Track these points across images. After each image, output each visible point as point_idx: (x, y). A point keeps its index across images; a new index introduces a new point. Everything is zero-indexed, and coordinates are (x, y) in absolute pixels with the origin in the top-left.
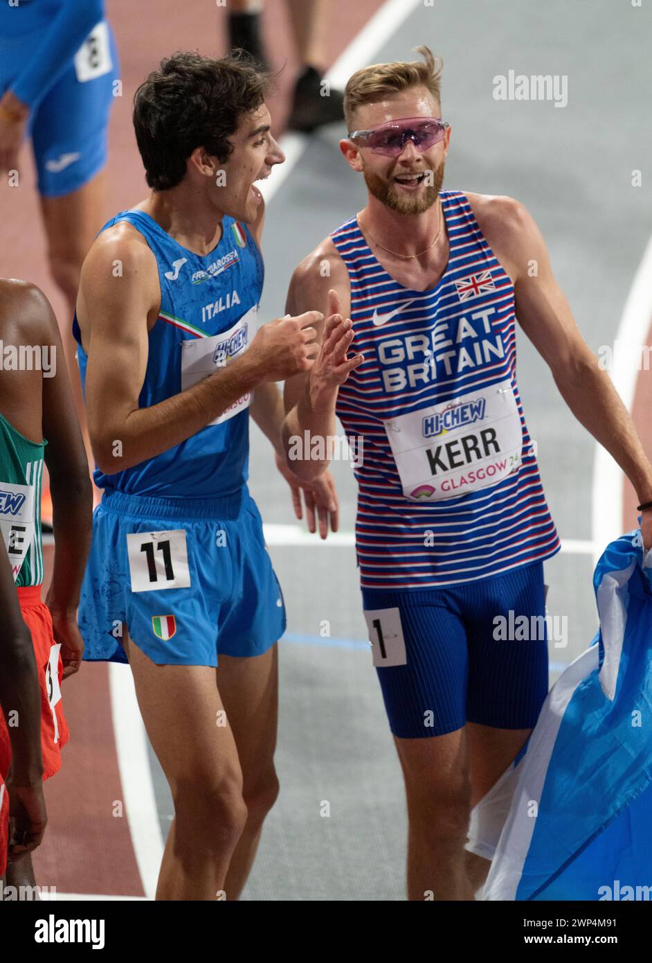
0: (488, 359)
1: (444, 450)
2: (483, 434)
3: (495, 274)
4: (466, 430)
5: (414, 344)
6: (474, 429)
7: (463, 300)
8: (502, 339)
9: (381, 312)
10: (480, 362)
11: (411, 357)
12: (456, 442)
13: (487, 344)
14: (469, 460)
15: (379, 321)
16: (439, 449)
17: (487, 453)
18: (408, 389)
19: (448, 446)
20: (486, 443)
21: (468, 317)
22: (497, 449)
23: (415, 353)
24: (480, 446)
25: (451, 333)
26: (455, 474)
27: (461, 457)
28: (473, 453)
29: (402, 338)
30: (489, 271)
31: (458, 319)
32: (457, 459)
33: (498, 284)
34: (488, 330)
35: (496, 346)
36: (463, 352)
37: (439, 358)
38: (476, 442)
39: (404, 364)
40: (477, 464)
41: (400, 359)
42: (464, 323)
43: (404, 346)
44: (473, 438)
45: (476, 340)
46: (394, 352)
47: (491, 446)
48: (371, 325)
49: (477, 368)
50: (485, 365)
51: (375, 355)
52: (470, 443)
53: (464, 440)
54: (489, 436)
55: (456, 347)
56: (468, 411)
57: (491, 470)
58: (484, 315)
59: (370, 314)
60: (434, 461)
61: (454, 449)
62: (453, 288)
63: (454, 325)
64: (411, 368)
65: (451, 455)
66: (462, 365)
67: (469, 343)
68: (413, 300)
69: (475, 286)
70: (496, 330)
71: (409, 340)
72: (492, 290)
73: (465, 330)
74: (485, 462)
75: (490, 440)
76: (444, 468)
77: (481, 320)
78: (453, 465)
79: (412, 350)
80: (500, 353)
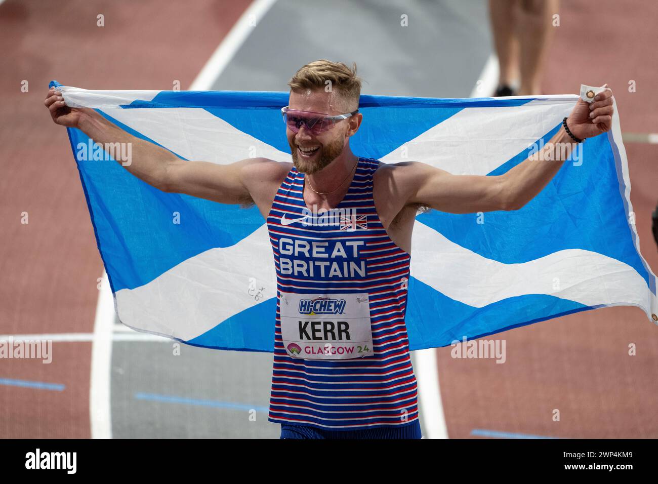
0: (353, 275)
1: (310, 326)
2: (340, 324)
3: (370, 218)
5: (300, 246)
6: (334, 319)
8: (366, 264)
10: (346, 275)
11: (297, 254)
14: (326, 338)
16: (307, 323)
17: (340, 338)
18: (293, 275)
19: (313, 324)
20: (340, 331)
22: (348, 338)
23: (300, 253)
26: (315, 344)
27: (321, 334)
28: (329, 335)
29: (293, 239)
31: (336, 241)
32: (317, 335)
33: (370, 226)
34: (355, 255)
35: (360, 268)
37: (317, 264)
38: (333, 327)
39: (292, 258)
40: (331, 343)
41: (290, 253)
43: (294, 245)
44: (332, 324)
45: (346, 260)
46: (288, 247)
47: (344, 334)
48: (280, 223)
49: (343, 279)
50: (350, 278)
51: (278, 244)
52: (329, 327)
53: (325, 324)
54: (343, 326)
55: (330, 260)
56: (333, 305)
57: (340, 350)
59: (281, 215)
61: (317, 327)
63: (332, 245)
65: (314, 331)
66: (333, 273)
70: (362, 257)
71: (297, 242)
73: (339, 251)
74: (337, 343)
75: (344, 330)
76: (308, 338)
77: (352, 247)
78: (315, 338)
79: (297, 249)
80: (362, 273)
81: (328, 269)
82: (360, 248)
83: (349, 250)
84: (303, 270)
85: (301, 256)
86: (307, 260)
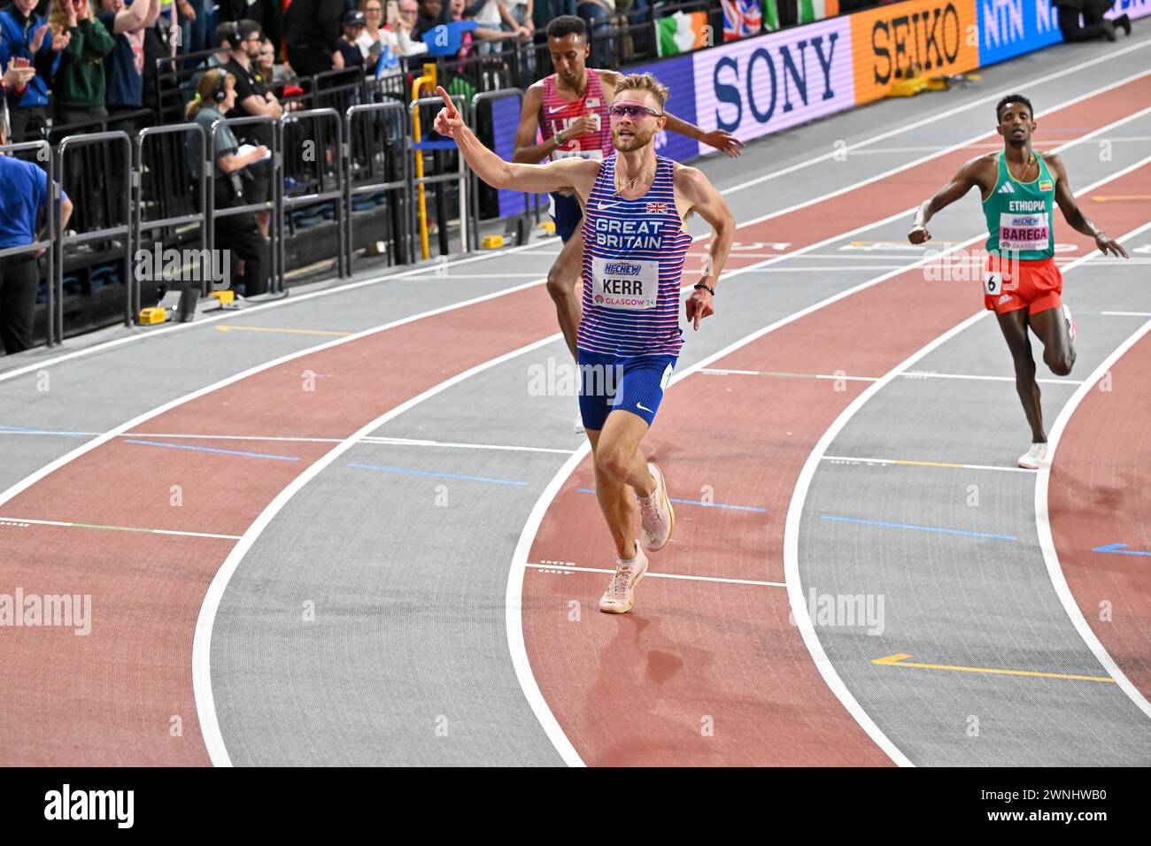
0: (650, 247)
1: (611, 283)
2: (635, 282)
3: (669, 206)
4: (627, 278)
5: (613, 225)
6: (631, 278)
7: (647, 213)
8: (662, 240)
9: (603, 203)
10: (645, 246)
11: (610, 231)
12: (619, 281)
13: (652, 239)
14: (624, 293)
15: (601, 207)
16: (609, 281)
17: (635, 293)
18: (606, 246)
19: (615, 282)
20: (635, 288)
21: (648, 222)
22: (640, 293)
23: (613, 230)
24: (632, 288)
25: (636, 228)
26: (615, 297)
27: (620, 290)
28: (626, 290)
29: (608, 220)
30: (667, 204)
31: (642, 221)
32: (617, 290)
33: (669, 211)
34: (656, 232)
35: (657, 242)
36: (639, 239)
37: (626, 238)
38: (630, 285)
39: (606, 233)
40: (626, 296)
41: (605, 230)
42: (644, 224)
43: (608, 224)
44: (629, 283)
45: (647, 235)
46: (603, 225)
47: (637, 290)
48: (596, 207)
49: (643, 249)
50: (647, 249)
51: (595, 223)
52: (627, 284)
53: (624, 282)
54: (638, 285)
55: (637, 236)
56: (631, 269)
57: (634, 302)
58: (657, 224)
59: (598, 202)
60: (606, 286)
61: (617, 284)
62: (645, 205)
63: (639, 224)
64: (609, 236)
65: (615, 287)
66: (636, 245)
67: (643, 235)
68: (620, 202)
69: (657, 208)
70: (660, 234)
71: (611, 222)
72: (665, 213)
73: (644, 228)
74: (631, 297)
75: (638, 287)
76: (610, 292)
77: (654, 226)
78: (615, 292)
79: (611, 227)
80: (658, 246)
81: (633, 242)
82: (660, 227)
83: (651, 228)
84: (615, 243)
85: (614, 232)
86: (618, 235)
